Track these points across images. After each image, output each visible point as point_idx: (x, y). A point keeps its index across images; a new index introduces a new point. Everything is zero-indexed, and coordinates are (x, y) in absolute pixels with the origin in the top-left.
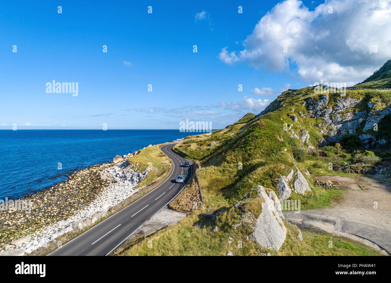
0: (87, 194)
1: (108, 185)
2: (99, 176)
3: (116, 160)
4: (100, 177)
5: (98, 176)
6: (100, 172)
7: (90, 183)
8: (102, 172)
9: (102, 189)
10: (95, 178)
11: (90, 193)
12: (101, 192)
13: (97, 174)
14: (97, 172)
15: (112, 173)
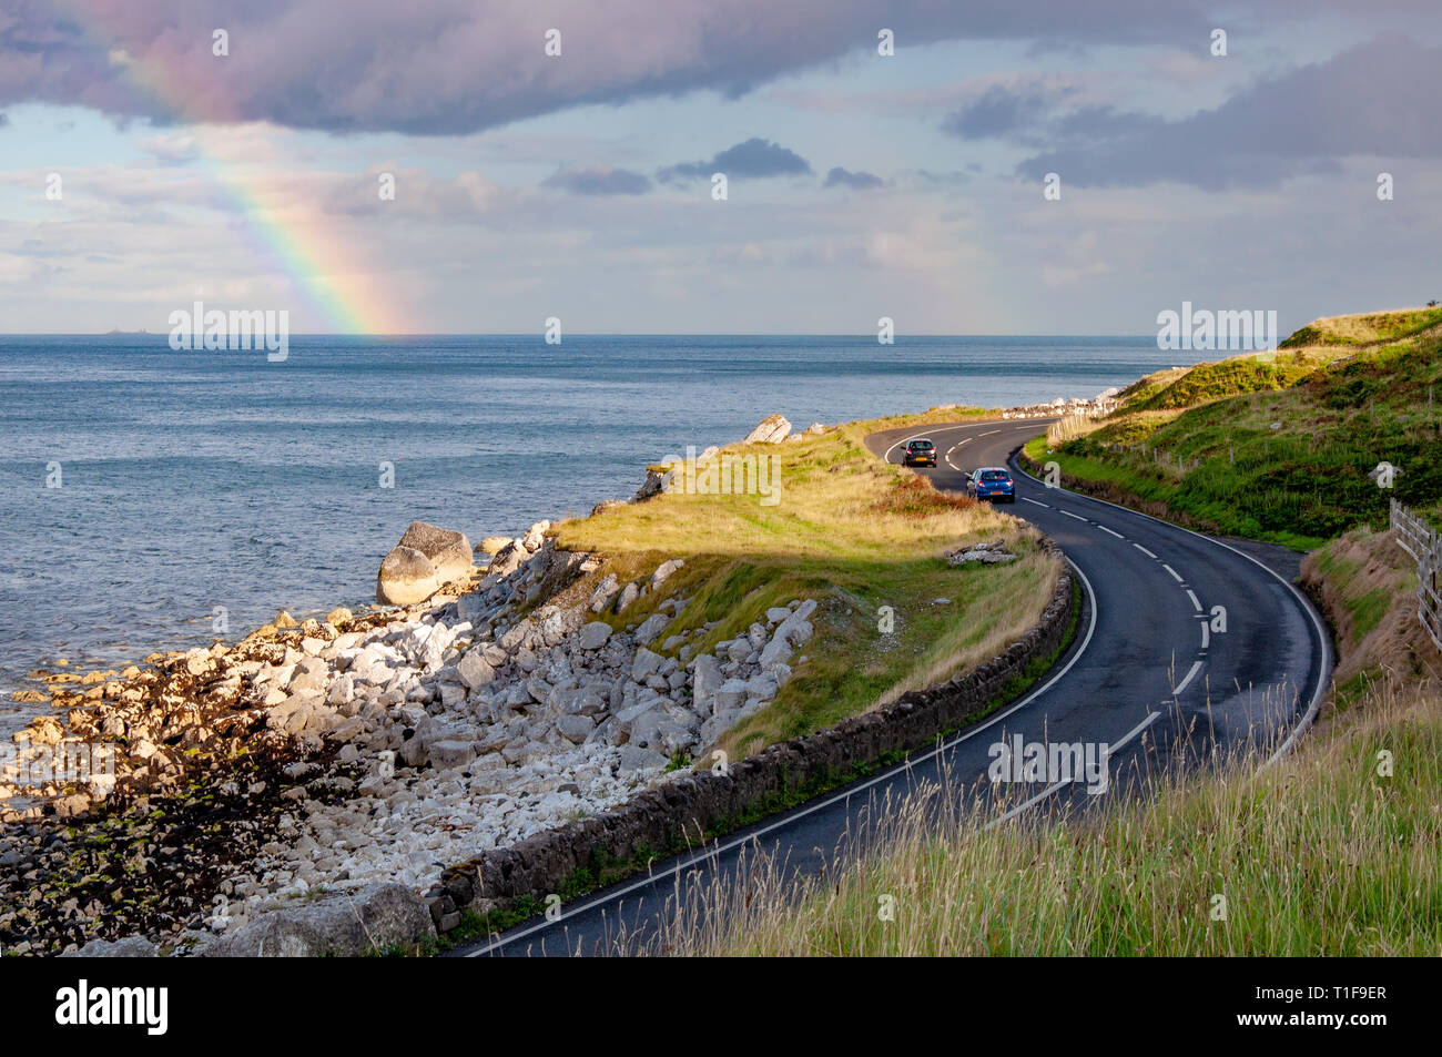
0: (139, 863)
1: (346, 783)
2: (247, 706)
3: (416, 574)
4: (265, 718)
5: (239, 706)
6: (252, 667)
7: (157, 769)
8: (284, 674)
9: (286, 821)
10: (206, 722)
11: (168, 850)
12: (284, 850)
13: (227, 690)
14: (222, 668)
15: (381, 673)
